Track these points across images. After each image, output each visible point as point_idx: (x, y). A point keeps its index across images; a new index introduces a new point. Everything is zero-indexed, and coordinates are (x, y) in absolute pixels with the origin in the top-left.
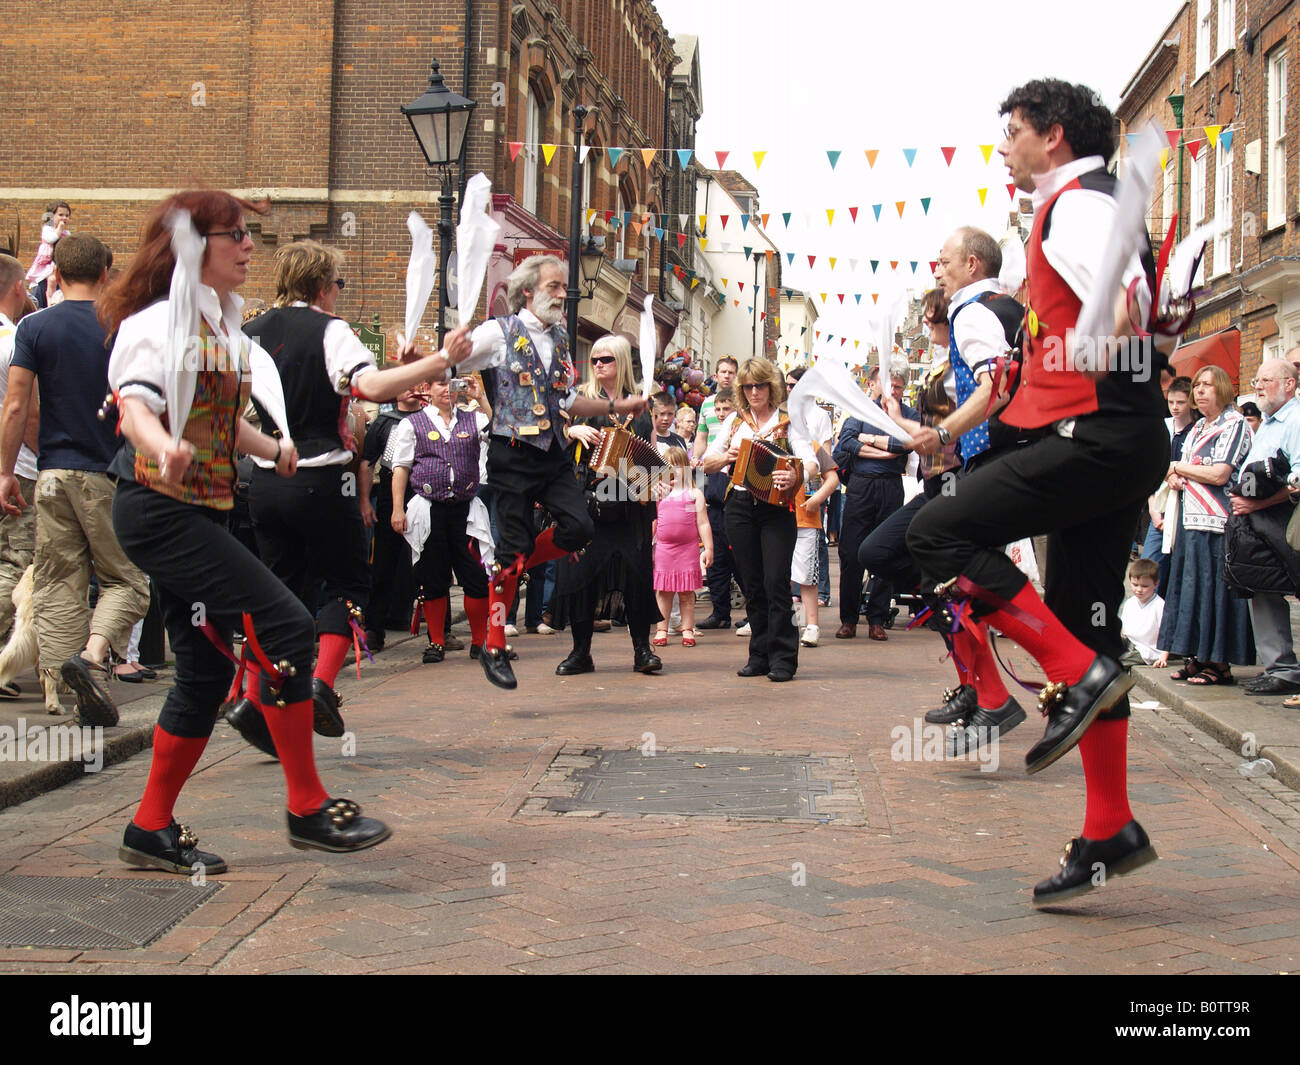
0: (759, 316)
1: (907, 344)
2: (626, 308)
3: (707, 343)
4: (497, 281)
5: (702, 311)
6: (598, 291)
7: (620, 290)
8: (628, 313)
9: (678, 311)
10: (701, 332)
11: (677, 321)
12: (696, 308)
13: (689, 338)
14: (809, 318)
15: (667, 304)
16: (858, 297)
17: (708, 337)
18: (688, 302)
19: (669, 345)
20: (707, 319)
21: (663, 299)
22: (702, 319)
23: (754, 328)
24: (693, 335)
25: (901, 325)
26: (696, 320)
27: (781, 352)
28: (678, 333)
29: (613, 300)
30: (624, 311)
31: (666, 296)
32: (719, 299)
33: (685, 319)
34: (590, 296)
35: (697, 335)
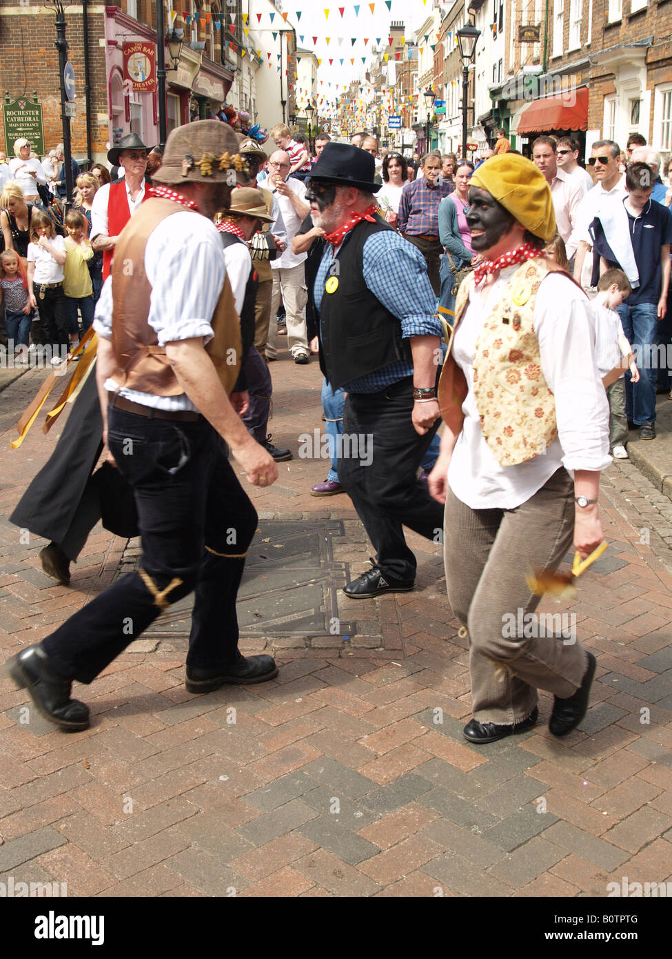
0: (284, 73)
1: (373, 79)
2: (200, 72)
3: (252, 88)
4: (113, 65)
5: (249, 69)
6: (182, 64)
7: (196, 62)
8: (201, 76)
9: (233, 71)
10: (249, 81)
11: (233, 77)
12: (245, 67)
13: (241, 86)
14: (315, 66)
15: (226, 67)
16: (342, 61)
17: (254, 84)
18: (240, 63)
19: (229, 92)
20: (252, 73)
21: (224, 64)
22: (249, 73)
23: (281, 78)
24: (244, 84)
25: (369, 68)
26: (245, 75)
27: (298, 92)
28: (234, 84)
29: (191, 68)
30: (199, 76)
31: (226, 62)
32: (259, 61)
33: (238, 74)
34: (176, 69)
35: (246, 84)
